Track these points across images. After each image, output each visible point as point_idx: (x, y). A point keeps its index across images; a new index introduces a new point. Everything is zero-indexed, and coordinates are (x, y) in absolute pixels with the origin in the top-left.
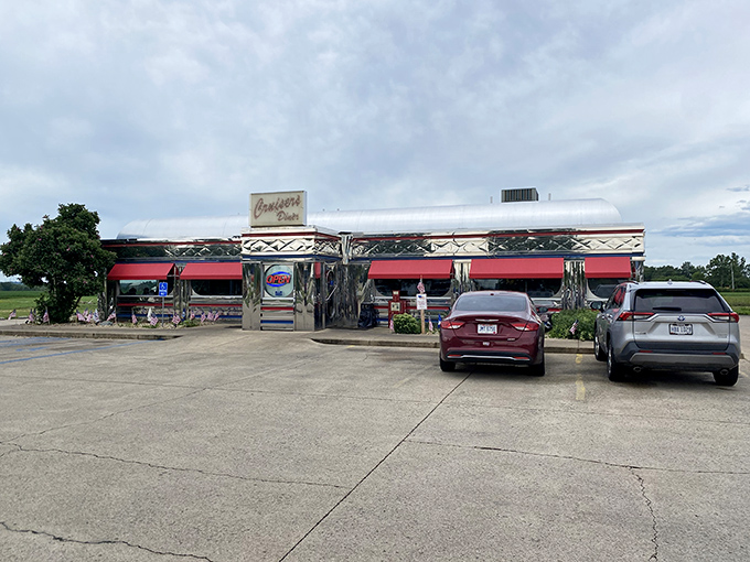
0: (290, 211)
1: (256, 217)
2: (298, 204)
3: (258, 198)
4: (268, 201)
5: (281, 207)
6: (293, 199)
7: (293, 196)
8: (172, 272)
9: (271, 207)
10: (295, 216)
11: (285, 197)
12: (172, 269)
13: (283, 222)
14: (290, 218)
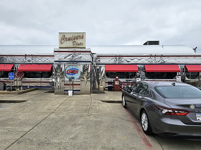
0: (79, 41)
1: (62, 43)
2: (82, 38)
3: (63, 35)
4: (67, 36)
5: (74, 39)
6: (80, 36)
7: (80, 34)
8: (13, 68)
9: (69, 39)
10: (81, 44)
11: (76, 35)
12: (13, 67)
13: (75, 46)
14: (79, 44)
